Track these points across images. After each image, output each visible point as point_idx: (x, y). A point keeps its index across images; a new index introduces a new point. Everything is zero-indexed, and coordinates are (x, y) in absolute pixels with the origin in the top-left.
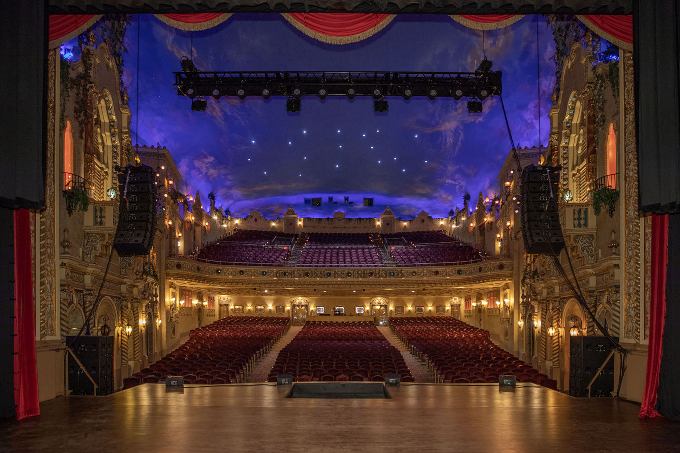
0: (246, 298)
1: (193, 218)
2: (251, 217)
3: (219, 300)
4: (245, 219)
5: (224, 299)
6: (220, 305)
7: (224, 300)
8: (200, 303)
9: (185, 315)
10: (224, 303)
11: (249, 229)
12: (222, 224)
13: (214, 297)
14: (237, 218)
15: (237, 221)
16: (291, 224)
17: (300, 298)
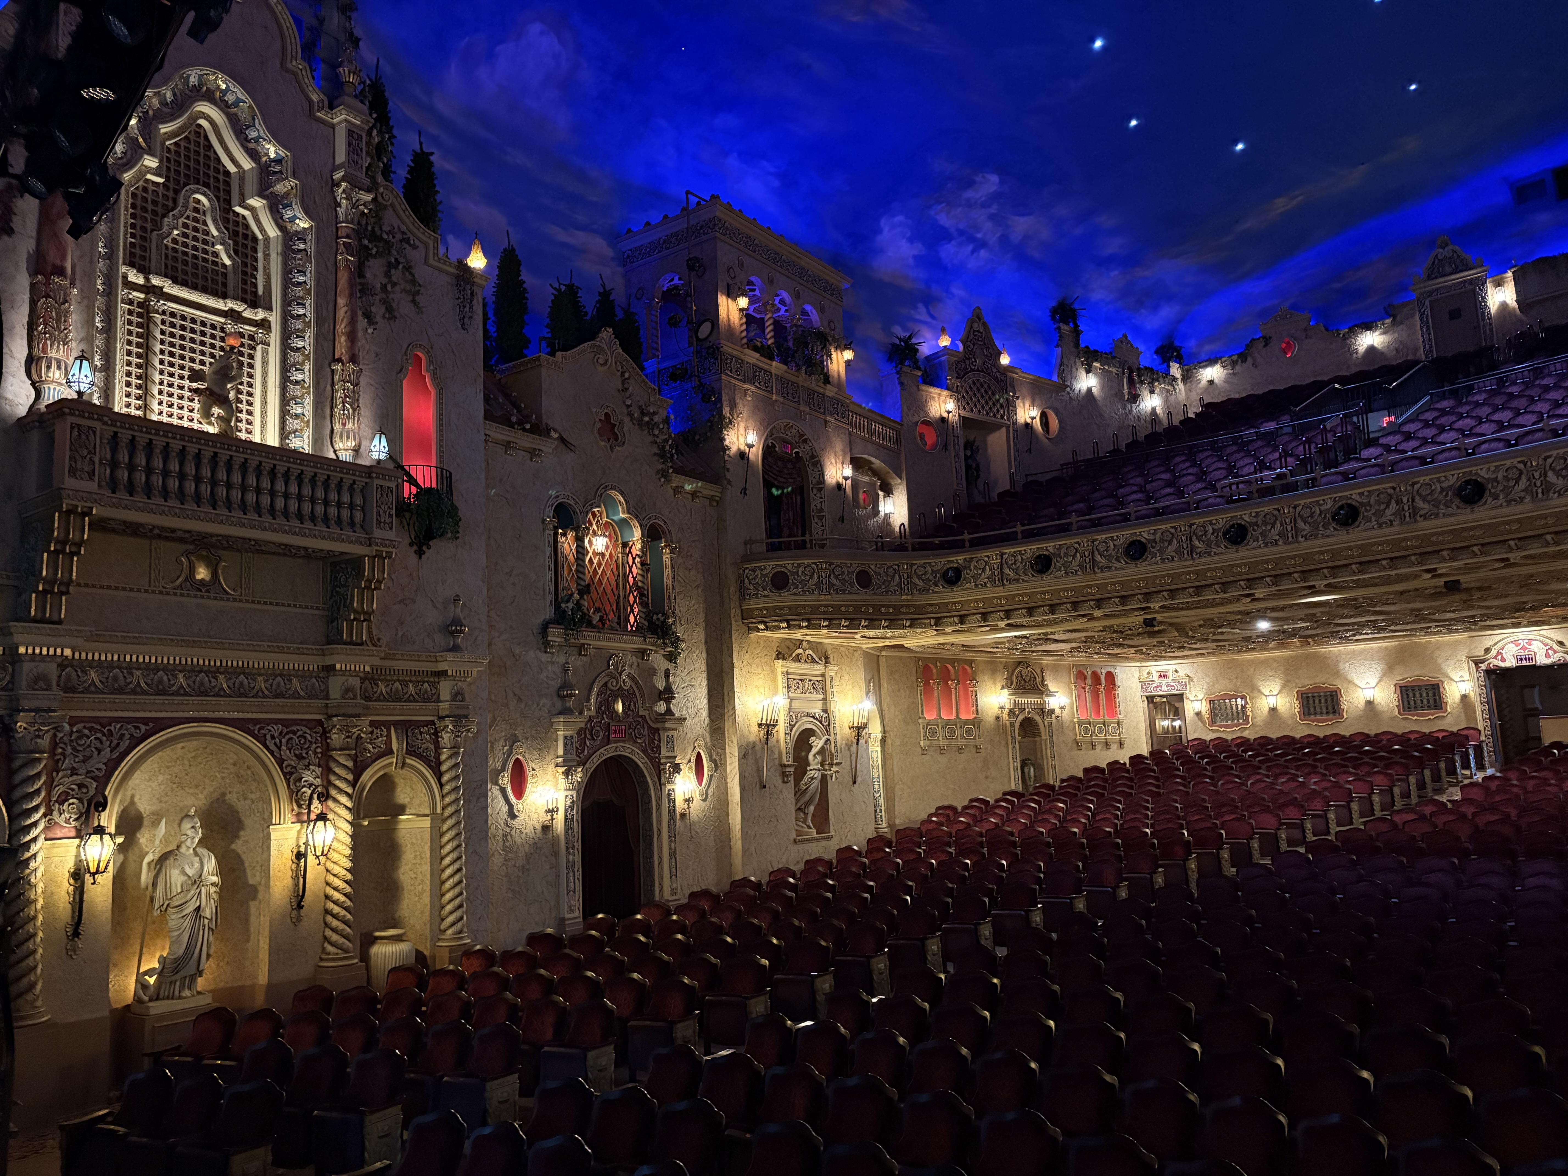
0: (1252, 662)
1: (951, 405)
2: (1267, 340)
3: (1144, 684)
4: (1243, 357)
5: (1163, 675)
6: (1150, 699)
7: (1164, 681)
8: (1030, 700)
9: (941, 751)
10: (1165, 690)
11: (1260, 392)
12: (1135, 398)
13: (1110, 677)
14: (1211, 361)
15: (1213, 373)
16: (1455, 315)
17: (1523, 634)
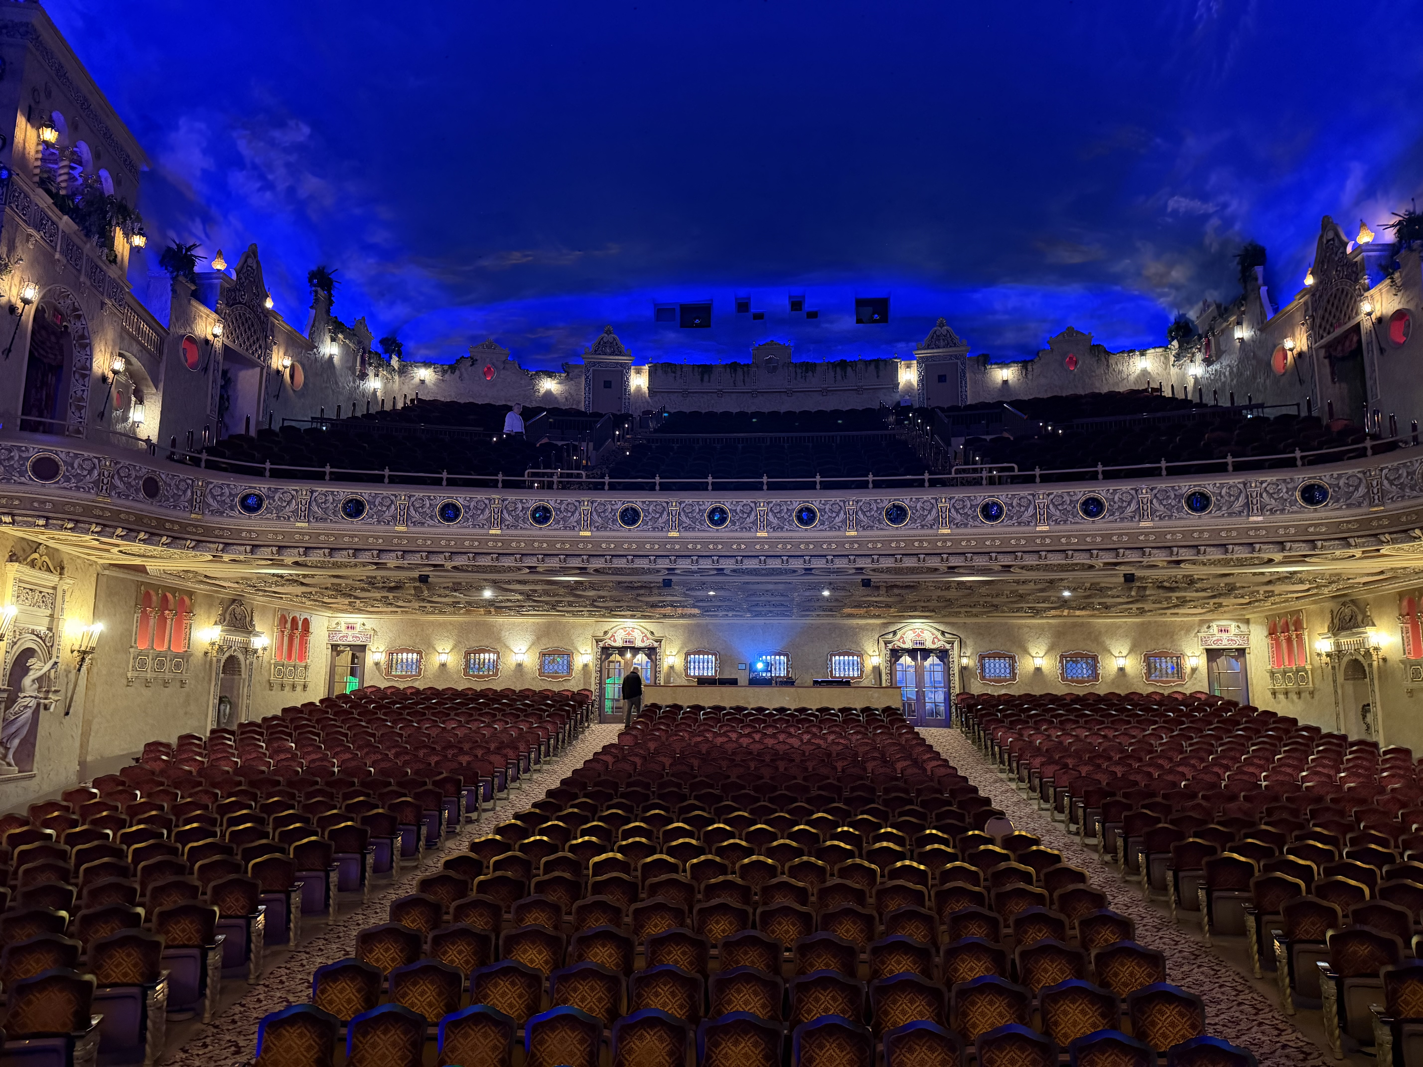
0: (432, 623)
1: (218, 330)
2: (474, 362)
3: (332, 632)
4: (453, 368)
5: (351, 627)
6: (334, 647)
7: (350, 632)
8: (238, 638)
10: (350, 640)
11: (462, 401)
12: (363, 376)
13: (306, 622)
14: (427, 363)
15: (425, 374)
16: (608, 385)
17: (630, 623)
